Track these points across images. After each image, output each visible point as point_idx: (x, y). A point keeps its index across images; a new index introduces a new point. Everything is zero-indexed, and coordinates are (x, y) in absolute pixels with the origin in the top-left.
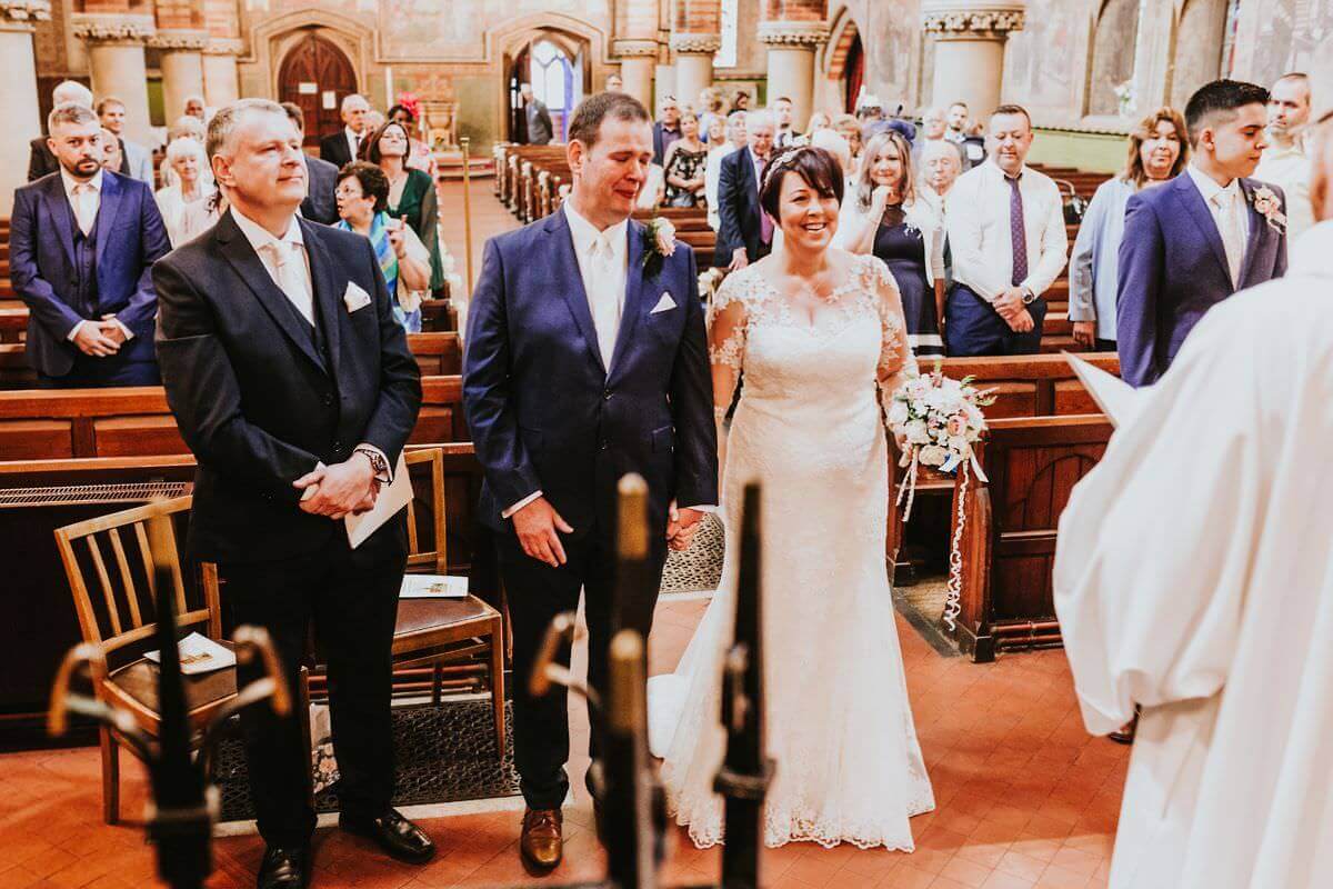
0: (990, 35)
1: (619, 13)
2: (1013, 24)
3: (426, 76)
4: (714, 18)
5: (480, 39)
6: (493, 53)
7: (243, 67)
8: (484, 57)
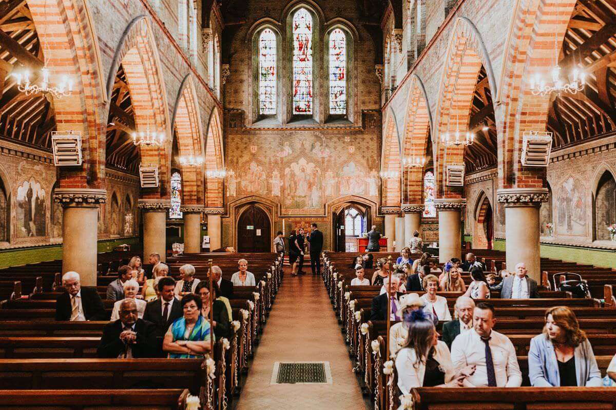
0: (531, 204)
1: (383, 195)
2: (541, 199)
3: (299, 222)
4: (420, 197)
5: (323, 207)
6: (329, 213)
7: (223, 219)
8: (325, 214)
